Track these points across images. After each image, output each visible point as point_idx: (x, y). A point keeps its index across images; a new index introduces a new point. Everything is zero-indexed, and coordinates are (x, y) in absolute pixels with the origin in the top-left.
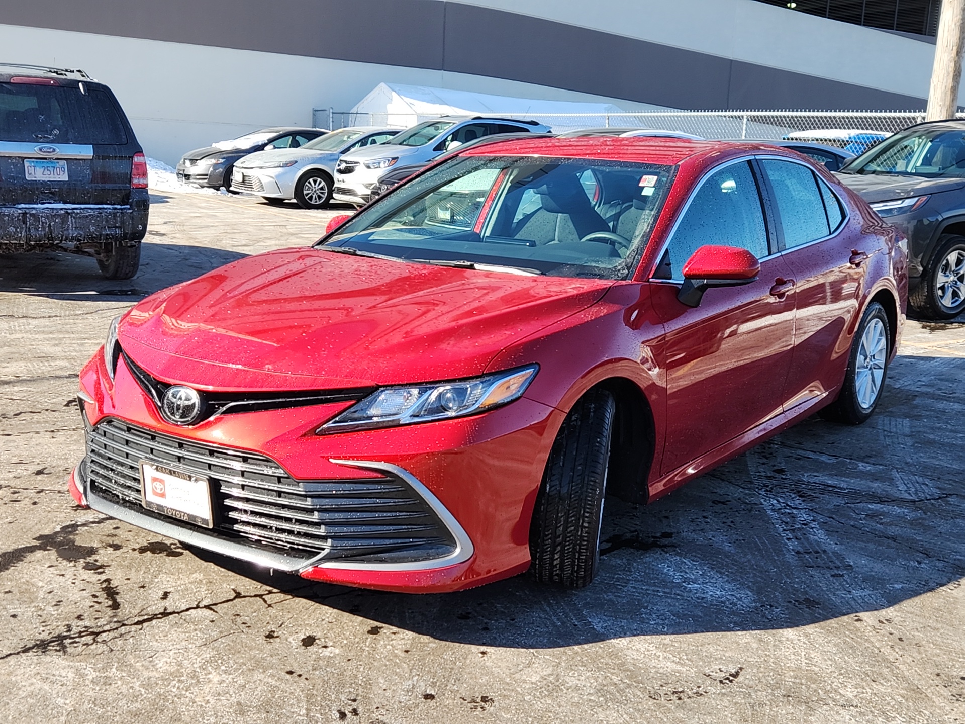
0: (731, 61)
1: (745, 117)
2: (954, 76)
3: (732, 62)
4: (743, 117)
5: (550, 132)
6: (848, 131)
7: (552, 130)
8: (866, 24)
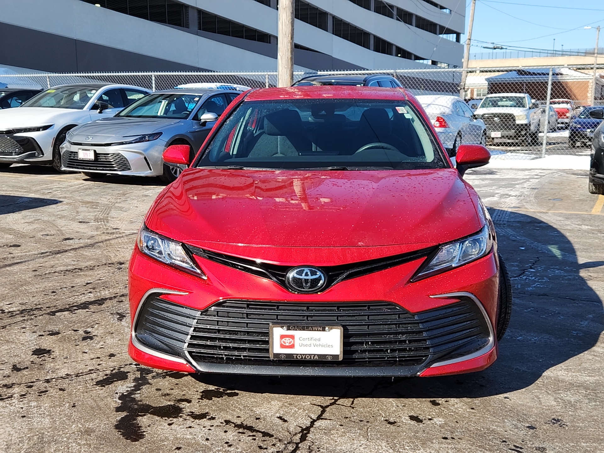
0: (75, 40)
1: (153, 76)
2: (291, 51)
3: (76, 42)
4: (151, 76)
5: (7, 87)
6: (215, 84)
7: (8, 86)
8: (151, 20)
